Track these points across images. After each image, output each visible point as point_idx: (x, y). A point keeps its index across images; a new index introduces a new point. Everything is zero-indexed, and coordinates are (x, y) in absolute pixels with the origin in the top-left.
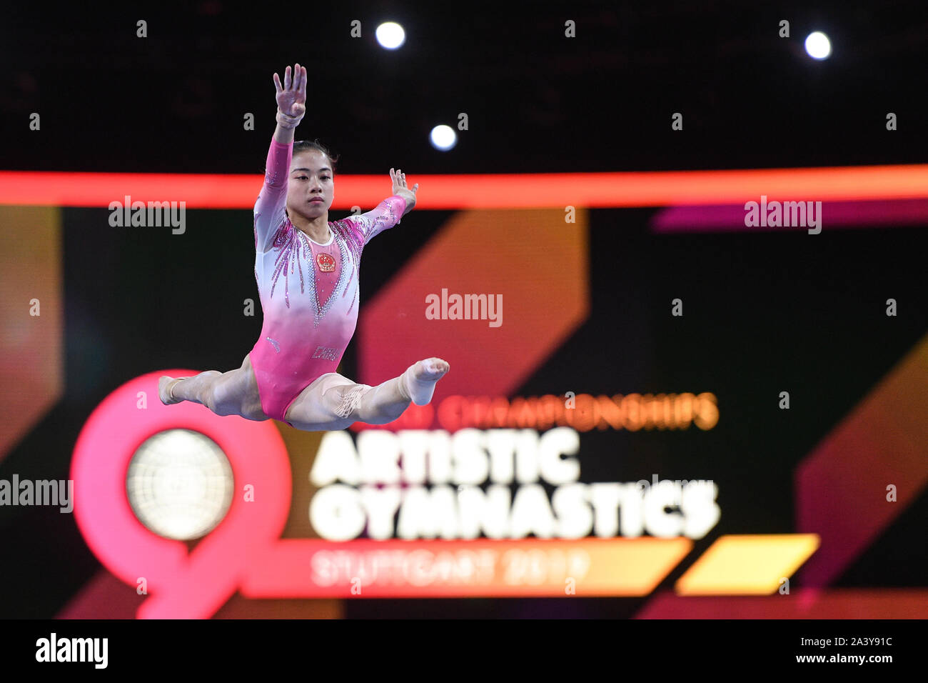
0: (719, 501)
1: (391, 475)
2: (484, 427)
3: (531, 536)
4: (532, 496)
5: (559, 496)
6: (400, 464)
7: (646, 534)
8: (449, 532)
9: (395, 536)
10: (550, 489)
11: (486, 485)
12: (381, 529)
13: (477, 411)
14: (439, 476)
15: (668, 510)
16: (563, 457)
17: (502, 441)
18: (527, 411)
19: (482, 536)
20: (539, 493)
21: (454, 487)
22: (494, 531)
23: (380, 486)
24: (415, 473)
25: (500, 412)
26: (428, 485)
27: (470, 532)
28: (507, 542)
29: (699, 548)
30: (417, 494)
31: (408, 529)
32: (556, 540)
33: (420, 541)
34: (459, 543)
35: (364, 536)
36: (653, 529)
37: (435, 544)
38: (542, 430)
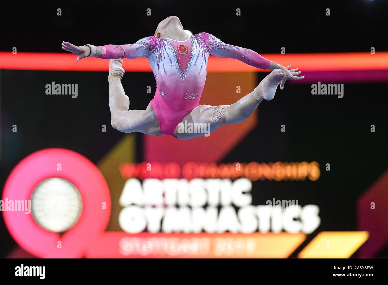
0: (320, 215)
1: (159, 201)
2: (205, 178)
3: (228, 232)
4: (228, 212)
5: (241, 212)
6: (164, 195)
7: (283, 231)
8: (187, 229)
9: (161, 231)
10: (237, 209)
11: (206, 206)
12: (154, 228)
13: (202, 170)
14: (183, 201)
15: (295, 219)
16: (244, 193)
17: (214, 185)
18: (226, 170)
19: (203, 231)
20: (232, 211)
21: (190, 207)
22: (210, 229)
23: (154, 207)
24: (171, 200)
25: (213, 170)
26: (177, 206)
27: (197, 229)
28: (215, 235)
29: (310, 238)
30: (172, 210)
31: (167, 228)
32: (240, 234)
33: (173, 234)
34: (191, 235)
35: (146, 231)
36: (287, 228)
37: (180, 235)
38: (233, 179)
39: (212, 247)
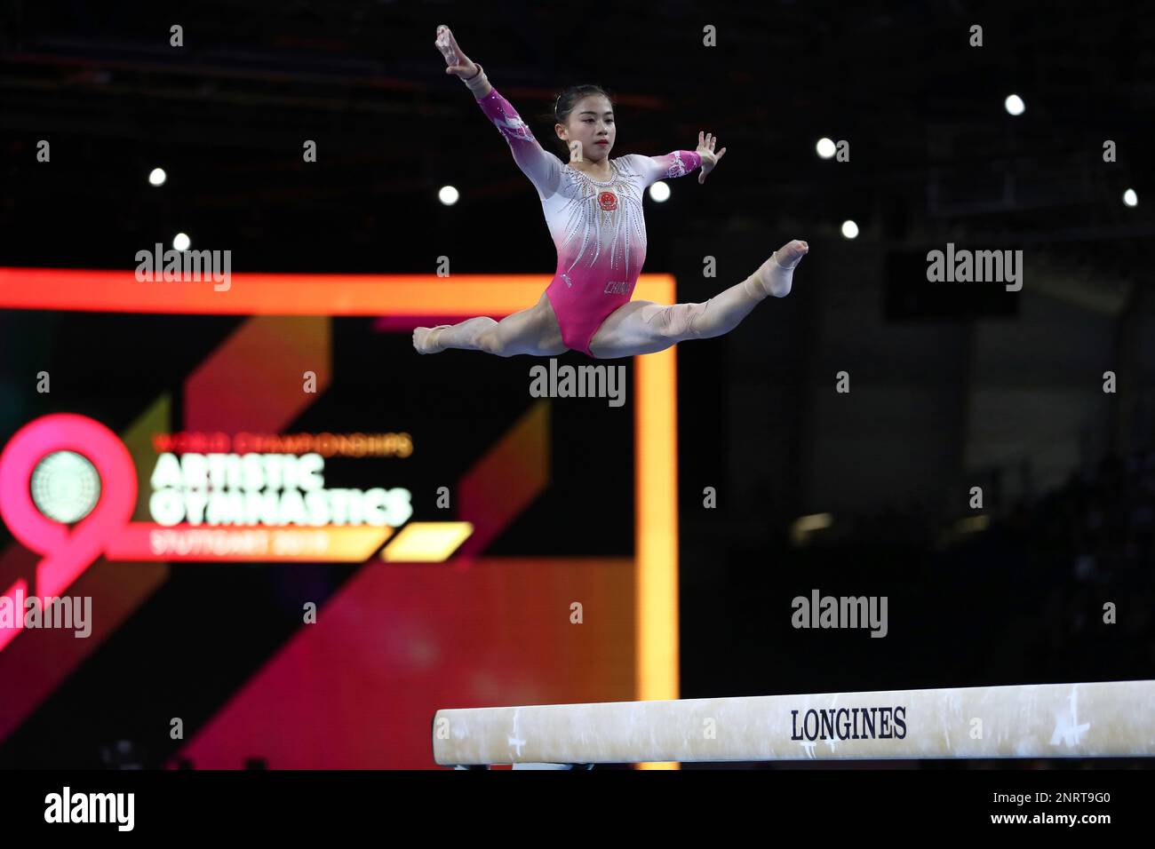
0: (413, 502)
1: (202, 483)
2: (262, 452)
3: (292, 524)
4: (292, 496)
5: (308, 497)
6: (208, 476)
7: (364, 523)
8: (239, 522)
9: (205, 521)
10: (303, 493)
11: (263, 490)
13: (258, 442)
15: (379, 507)
16: (313, 473)
18: (290, 443)
19: (260, 524)
20: (298, 495)
21: (242, 491)
22: (268, 521)
23: (195, 490)
26: (226, 489)
27: (253, 521)
28: (275, 528)
29: (397, 531)
32: (308, 527)
33: (221, 526)
34: (245, 527)
35: (185, 521)
37: (231, 528)
38: (299, 454)
39: (270, 543)
